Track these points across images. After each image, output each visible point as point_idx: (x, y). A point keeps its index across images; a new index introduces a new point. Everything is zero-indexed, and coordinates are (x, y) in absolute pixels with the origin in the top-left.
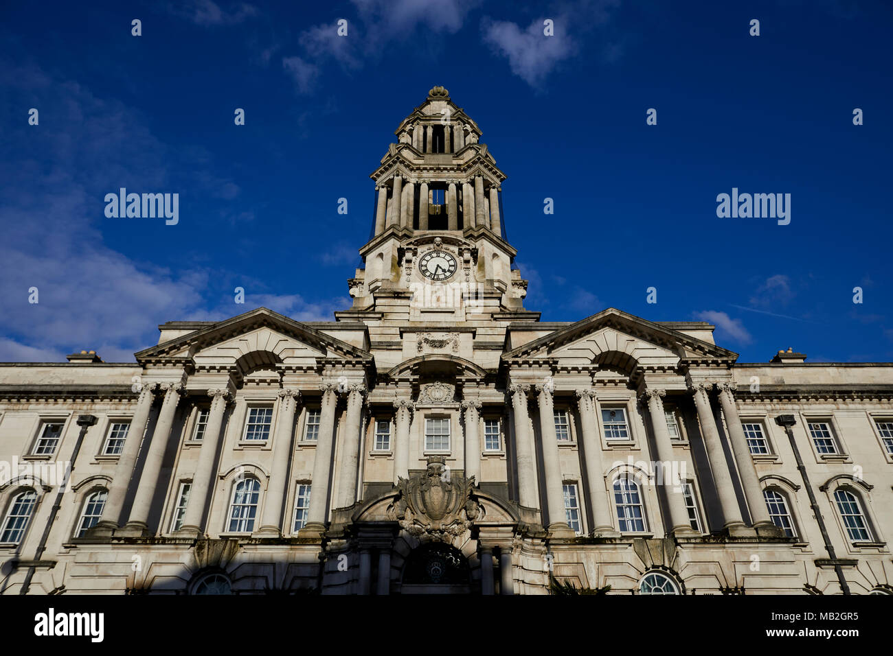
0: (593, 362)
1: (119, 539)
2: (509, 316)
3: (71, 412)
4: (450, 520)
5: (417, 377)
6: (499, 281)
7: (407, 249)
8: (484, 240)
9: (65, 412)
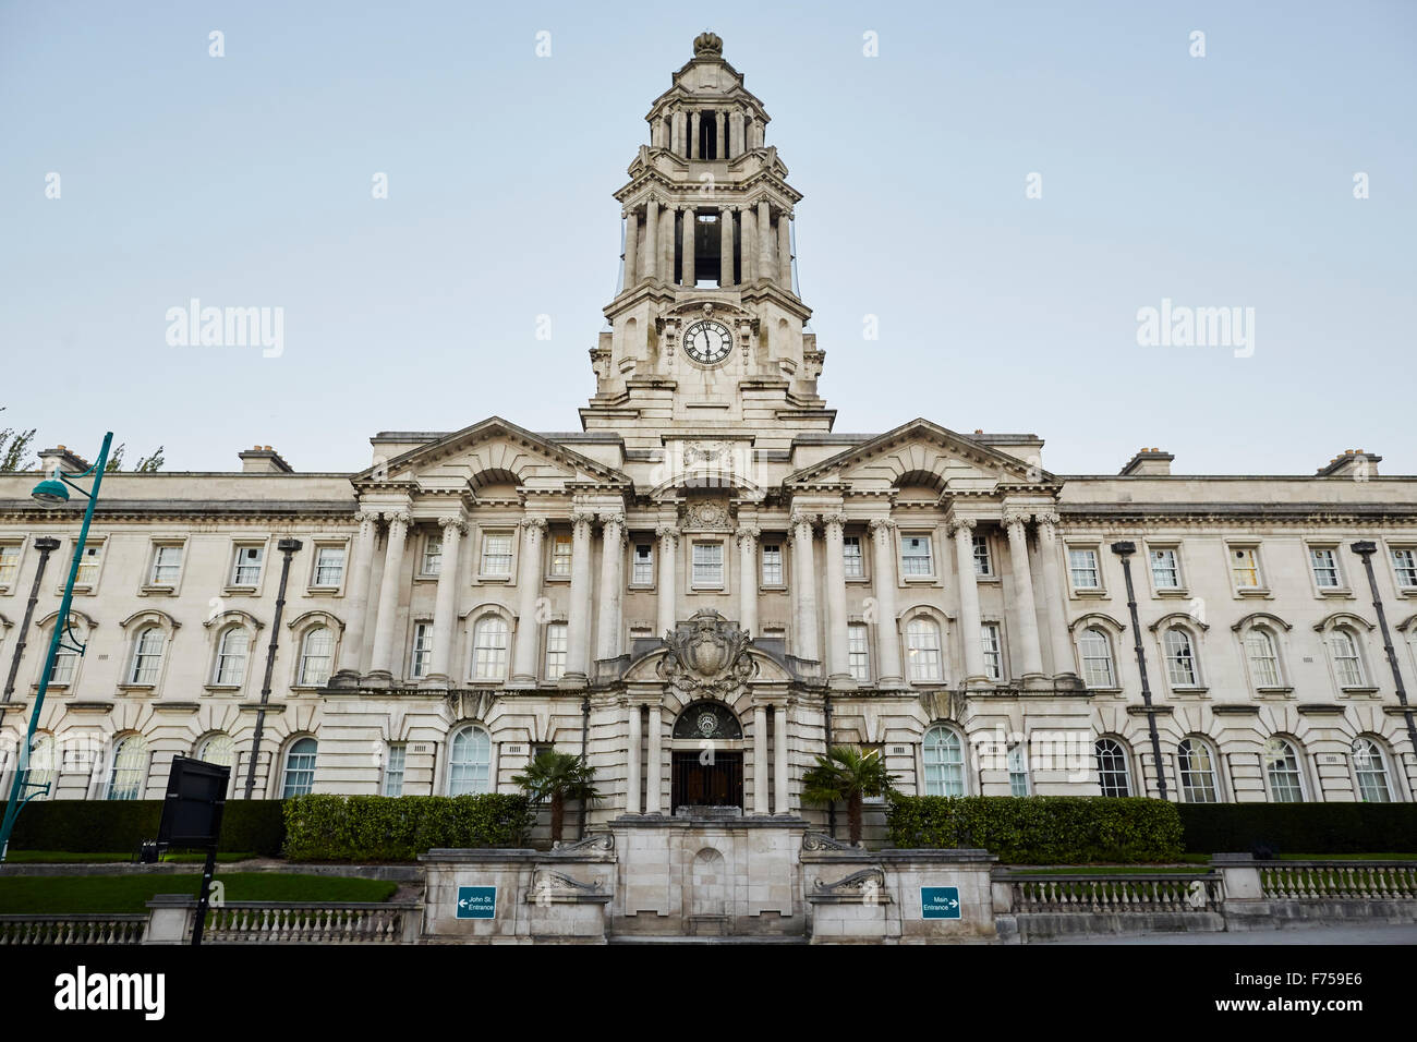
0: (894, 485)
1: (367, 690)
2: (797, 415)
3: (269, 535)
4: (722, 676)
5: (684, 499)
6: (786, 360)
7: (668, 320)
8: (768, 303)
9: (263, 536)
